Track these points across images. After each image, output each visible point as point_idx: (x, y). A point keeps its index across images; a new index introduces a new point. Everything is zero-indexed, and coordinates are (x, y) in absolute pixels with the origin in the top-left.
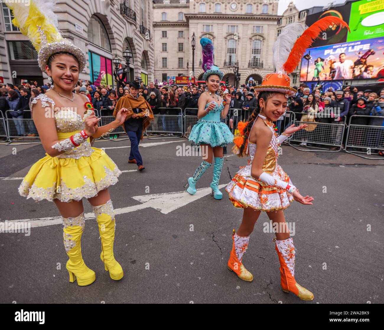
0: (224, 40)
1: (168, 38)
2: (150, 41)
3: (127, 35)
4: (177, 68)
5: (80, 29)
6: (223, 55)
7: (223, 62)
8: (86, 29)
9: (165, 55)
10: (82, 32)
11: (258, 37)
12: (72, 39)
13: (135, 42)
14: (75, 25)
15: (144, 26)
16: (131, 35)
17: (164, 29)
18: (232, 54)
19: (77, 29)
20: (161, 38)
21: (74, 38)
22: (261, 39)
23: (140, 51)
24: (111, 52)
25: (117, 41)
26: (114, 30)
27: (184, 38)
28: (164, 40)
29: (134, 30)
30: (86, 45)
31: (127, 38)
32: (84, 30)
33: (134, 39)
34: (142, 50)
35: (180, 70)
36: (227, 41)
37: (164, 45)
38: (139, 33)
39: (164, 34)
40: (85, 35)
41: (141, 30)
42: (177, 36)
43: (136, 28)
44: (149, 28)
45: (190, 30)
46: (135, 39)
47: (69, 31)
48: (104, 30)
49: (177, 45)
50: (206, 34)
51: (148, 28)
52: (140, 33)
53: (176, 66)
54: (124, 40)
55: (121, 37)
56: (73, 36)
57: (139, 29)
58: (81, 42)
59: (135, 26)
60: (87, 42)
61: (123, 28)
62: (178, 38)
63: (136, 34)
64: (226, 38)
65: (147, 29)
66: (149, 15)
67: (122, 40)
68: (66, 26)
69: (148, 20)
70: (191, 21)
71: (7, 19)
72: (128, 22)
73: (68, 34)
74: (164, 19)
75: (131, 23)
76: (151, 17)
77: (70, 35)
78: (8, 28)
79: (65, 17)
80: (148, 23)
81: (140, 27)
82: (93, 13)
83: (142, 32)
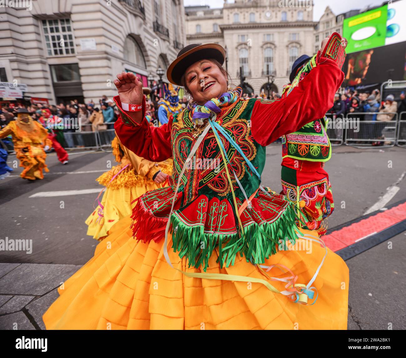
0: (260, 49)
3: (161, 51)
5: (116, 49)
6: (261, 64)
7: (260, 72)
8: (122, 49)
10: (118, 52)
11: (294, 44)
12: (109, 59)
14: (111, 47)
15: (178, 41)
16: (165, 51)
17: (199, 41)
18: (269, 63)
19: (113, 50)
21: (111, 60)
22: (298, 46)
24: (146, 68)
25: (151, 58)
26: (148, 48)
29: (167, 46)
30: (123, 64)
31: (162, 55)
32: (120, 51)
33: (168, 55)
36: (264, 50)
38: (173, 49)
40: (121, 55)
41: (174, 45)
43: (170, 44)
44: (183, 42)
45: (225, 41)
47: (106, 53)
48: (139, 48)
50: (241, 44)
55: (155, 53)
56: (110, 57)
57: (172, 44)
58: (118, 62)
59: (169, 42)
60: (123, 62)
63: (170, 50)
64: (262, 47)
66: (182, 30)
67: (157, 56)
68: (103, 48)
69: (181, 35)
70: (226, 32)
71: (48, 45)
72: (161, 39)
73: (105, 55)
74: (199, 31)
75: (164, 40)
76: (184, 32)
77: (107, 56)
78: (50, 53)
79: (102, 40)
80: (181, 37)
81: (174, 42)
82: (127, 34)
83: (175, 47)
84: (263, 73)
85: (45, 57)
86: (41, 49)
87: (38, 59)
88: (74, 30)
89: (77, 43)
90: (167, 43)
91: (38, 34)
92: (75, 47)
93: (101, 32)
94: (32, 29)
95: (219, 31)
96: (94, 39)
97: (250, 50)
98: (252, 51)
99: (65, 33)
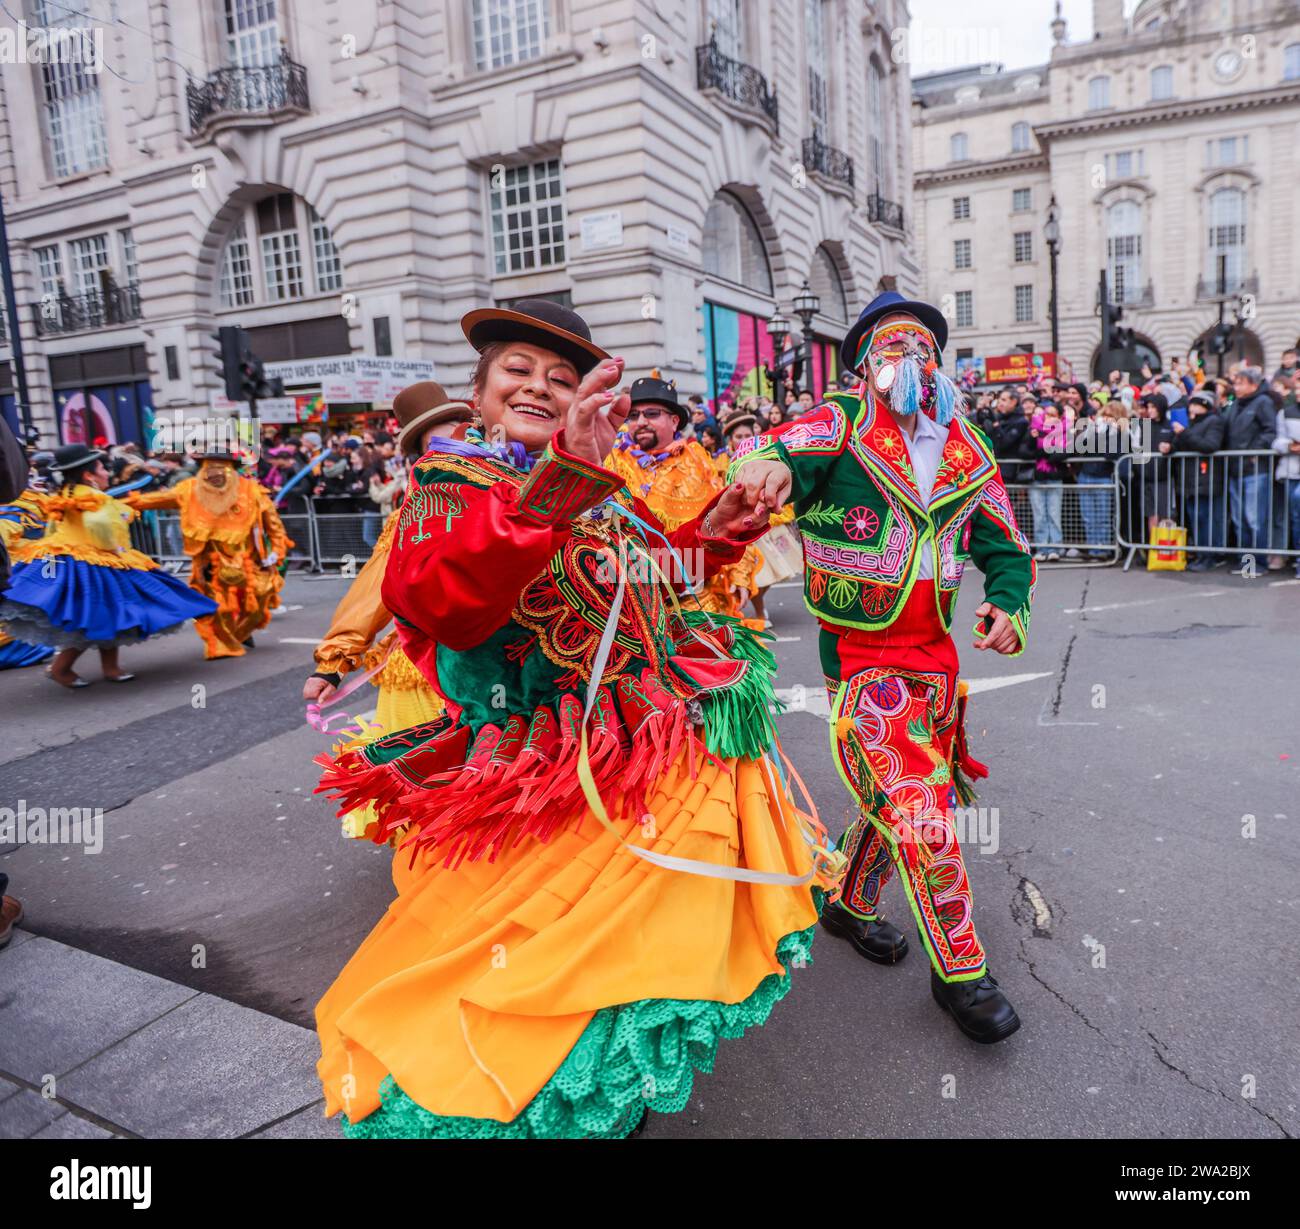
0: (1192, 197)
1: (974, 221)
2: (902, 241)
3: (824, 233)
4: (1012, 326)
5: (682, 239)
6: (1192, 256)
7: (1190, 284)
8: (697, 236)
9: (964, 281)
10: (686, 247)
12: (656, 272)
13: (850, 253)
14: (666, 232)
15: (882, 194)
16: (837, 232)
17: (959, 190)
19: (672, 243)
20: (951, 224)
21: (665, 272)
23: (869, 279)
24: (772, 296)
25: (789, 260)
26: (780, 225)
27: (1035, 213)
28: (962, 230)
29: (846, 215)
30: (698, 284)
31: (827, 245)
32: (692, 242)
33: (846, 245)
34: (877, 275)
35: (1021, 329)
36: (1206, 200)
37: (962, 245)
38: (863, 223)
39: (962, 208)
40: (694, 256)
41: (871, 211)
42: (1009, 209)
43: (855, 206)
44: (901, 198)
45: (1054, 181)
46: (852, 242)
47: (650, 252)
48: (753, 230)
49: (1010, 241)
50: (1117, 187)
51: (896, 200)
52: (870, 220)
53: (1008, 315)
54: (813, 251)
55: (804, 242)
56: (659, 263)
57: (863, 208)
58: (684, 278)
59: (851, 200)
60: (701, 277)
61: (811, 214)
62: (1011, 216)
63: (854, 226)
64: (1199, 190)
65: (891, 204)
66: (900, 157)
67: (809, 251)
68: (643, 237)
69: (895, 173)
70: (1056, 149)
71: (499, 242)
72: (827, 191)
73: (646, 260)
74: (959, 157)
75: (836, 196)
76: (906, 162)
77: (652, 262)
78: (501, 266)
79: (642, 212)
80: (896, 182)
81: (869, 198)
82: (718, 187)
83: (874, 216)
84: (1201, 287)
85: (488, 279)
86: (479, 255)
87: (471, 286)
88: (568, 190)
89: (574, 230)
90: (846, 205)
91: (476, 213)
92: (566, 243)
93: (640, 187)
94: (462, 199)
95: (1034, 146)
96: (617, 211)
97: (1149, 206)
98: (1157, 208)
99: (543, 204)
